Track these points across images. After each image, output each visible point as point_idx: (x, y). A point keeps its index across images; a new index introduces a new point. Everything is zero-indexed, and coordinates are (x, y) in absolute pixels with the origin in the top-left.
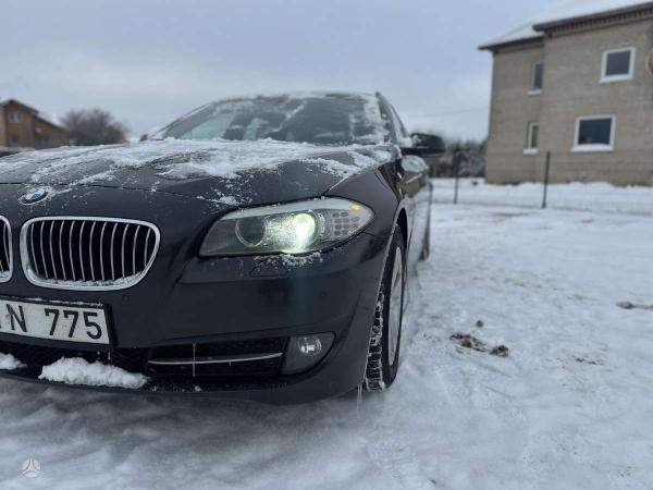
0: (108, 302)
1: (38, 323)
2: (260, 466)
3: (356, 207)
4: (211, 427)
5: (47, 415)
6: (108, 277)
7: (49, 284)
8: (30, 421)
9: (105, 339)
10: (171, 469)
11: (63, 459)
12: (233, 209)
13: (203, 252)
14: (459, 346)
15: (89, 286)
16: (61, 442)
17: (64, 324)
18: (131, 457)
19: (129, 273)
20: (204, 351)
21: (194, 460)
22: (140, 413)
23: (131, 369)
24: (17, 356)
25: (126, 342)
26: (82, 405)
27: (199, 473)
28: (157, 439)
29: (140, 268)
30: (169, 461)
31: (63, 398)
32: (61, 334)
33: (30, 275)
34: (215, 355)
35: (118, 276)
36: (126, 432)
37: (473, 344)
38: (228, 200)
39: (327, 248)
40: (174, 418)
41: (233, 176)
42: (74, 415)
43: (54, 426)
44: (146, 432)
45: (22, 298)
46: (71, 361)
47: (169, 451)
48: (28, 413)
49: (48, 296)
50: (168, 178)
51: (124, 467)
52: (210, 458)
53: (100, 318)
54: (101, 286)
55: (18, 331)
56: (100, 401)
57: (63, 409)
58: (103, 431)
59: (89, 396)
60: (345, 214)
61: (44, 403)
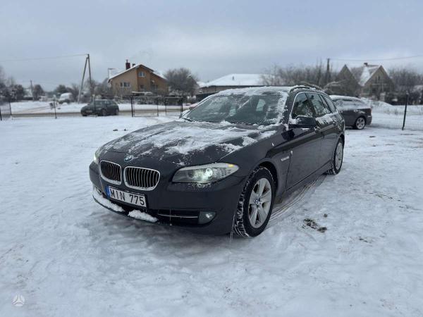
0: (146, 194)
1: (128, 199)
2: (190, 255)
3: (231, 166)
4: (182, 240)
5: (132, 228)
6: (146, 186)
7: (131, 187)
8: (127, 229)
9: (145, 206)
10: (163, 250)
11: (134, 242)
12: (183, 167)
13: (173, 181)
14: (305, 225)
15: (141, 189)
16: (135, 237)
17: (135, 199)
18: (153, 245)
19: (152, 186)
20: (173, 213)
21: (172, 249)
22: (161, 232)
23: (153, 216)
24: (123, 208)
25: (152, 207)
26: (144, 226)
27: (171, 253)
28: (162, 241)
29: (155, 185)
30: (164, 248)
31: (138, 223)
32: (134, 203)
33: (126, 184)
34: (177, 215)
35: (149, 186)
36: (154, 237)
37: (312, 224)
38: (182, 164)
39: (214, 181)
40: (171, 235)
41: (187, 154)
42: (140, 230)
43: (134, 232)
44: (160, 238)
45: (124, 190)
46: (137, 211)
47: (165, 245)
48: (127, 227)
49: (131, 191)
50: (167, 154)
51: (150, 247)
52: (176, 249)
53: (144, 199)
54: (144, 189)
55: (123, 200)
56: (149, 226)
57: (138, 227)
58: (147, 236)
59: (147, 224)
60: (224, 169)
61: (132, 224)
